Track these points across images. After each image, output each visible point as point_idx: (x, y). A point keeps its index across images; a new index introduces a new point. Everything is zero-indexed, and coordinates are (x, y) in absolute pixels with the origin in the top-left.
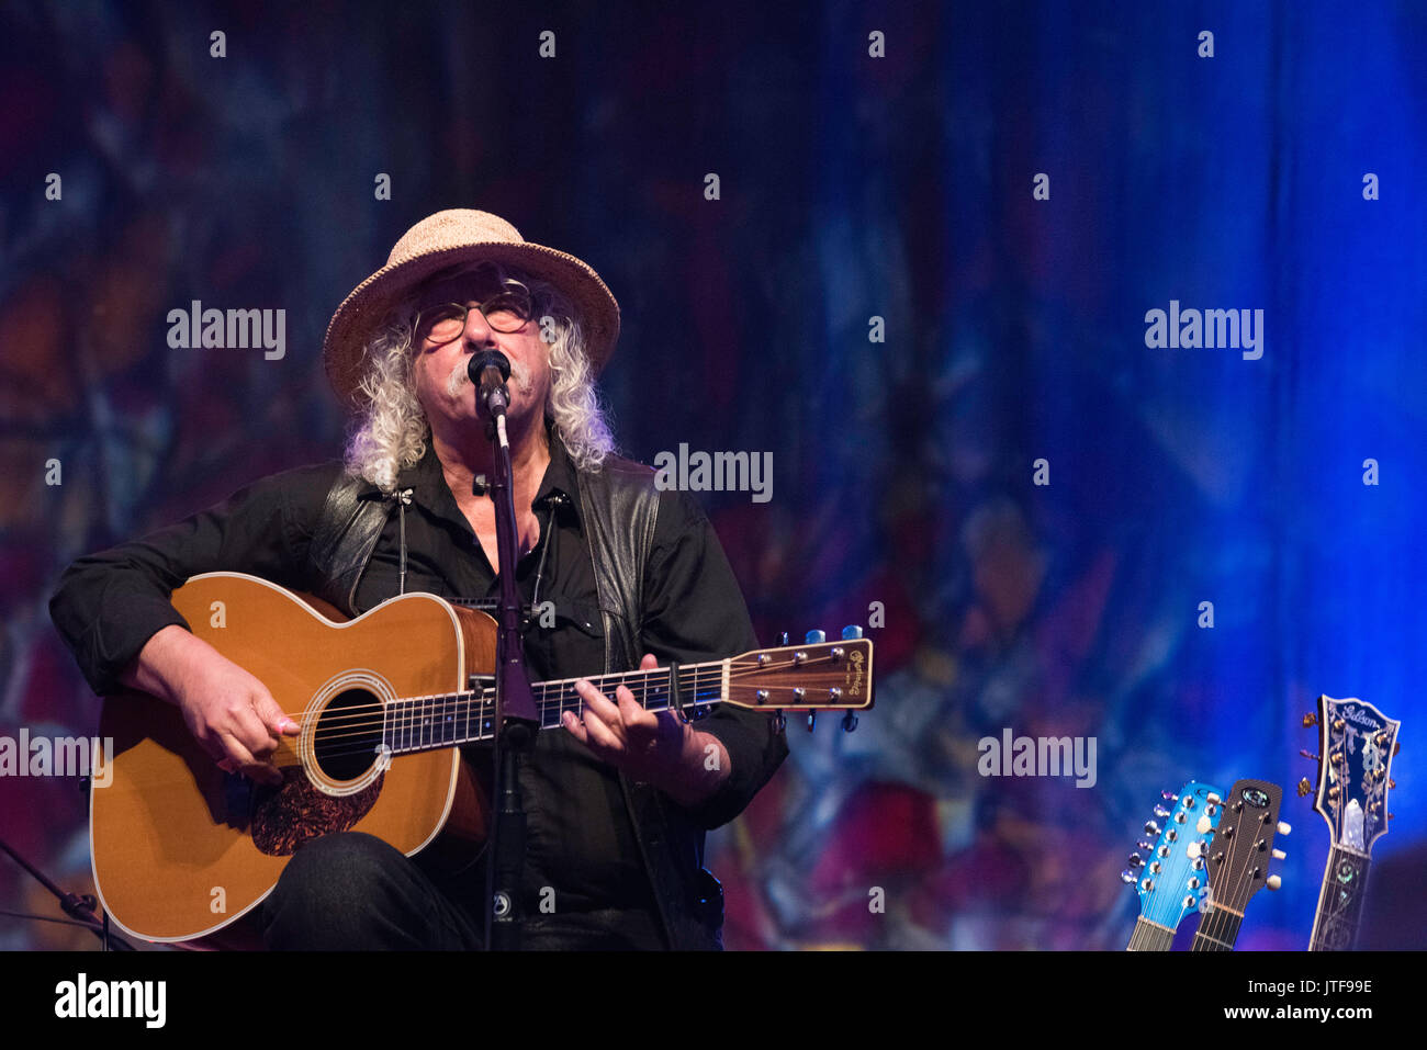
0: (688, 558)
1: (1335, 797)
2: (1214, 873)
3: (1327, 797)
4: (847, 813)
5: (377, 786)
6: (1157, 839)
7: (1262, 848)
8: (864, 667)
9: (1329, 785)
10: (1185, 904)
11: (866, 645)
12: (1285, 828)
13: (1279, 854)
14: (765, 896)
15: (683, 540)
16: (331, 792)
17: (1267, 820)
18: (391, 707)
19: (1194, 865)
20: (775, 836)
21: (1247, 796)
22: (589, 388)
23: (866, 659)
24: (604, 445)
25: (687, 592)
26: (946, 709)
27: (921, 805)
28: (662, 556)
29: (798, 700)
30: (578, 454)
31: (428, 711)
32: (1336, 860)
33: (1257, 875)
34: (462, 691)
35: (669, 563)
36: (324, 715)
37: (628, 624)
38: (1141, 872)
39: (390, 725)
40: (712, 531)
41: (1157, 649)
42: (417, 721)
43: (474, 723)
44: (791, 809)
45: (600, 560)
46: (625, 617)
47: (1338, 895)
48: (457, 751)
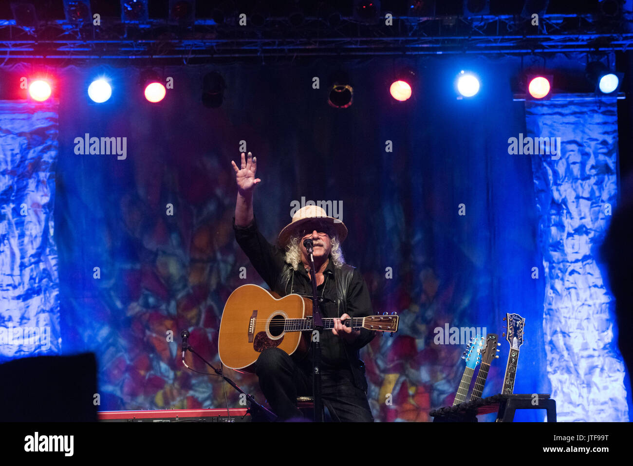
0: (358, 287)
1: (511, 337)
2: (483, 355)
3: (509, 337)
4: (395, 343)
5: (282, 339)
6: (470, 348)
7: (494, 349)
8: (396, 322)
9: (509, 334)
10: (477, 363)
11: (397, 317)
12: (499, 344)
13: (498, 350)
14: (376, 363)
15: (358, 283)
16: (272, 339)
17: (495, 343)
18: (287, 320)
19: (478, 354)
20: (378, 349)
21: (490, 337)
22: (340, 249)
23: (397, 320)
24: (342, 261)
25: (358, 295)
26: (417, 317)
27: (412, 340)
28: (353, 286)
29: (380, 328)
30: (337, 264)
31: (295, 322)
32: (511, 351)
33: (493, 356)
34: (303, 319)
35: (354, 288)
36: (272, 321)
37: (344, 302)
38: (466, 356)
39: (286, 324)
40: (365, 282)
41: (466, 302)
42: (292, 324)
43: (305, 326)
44: (382, 343)
45: (338, 288)
46: (343, 300)
47: (512, 359)
48: (301, 332)
